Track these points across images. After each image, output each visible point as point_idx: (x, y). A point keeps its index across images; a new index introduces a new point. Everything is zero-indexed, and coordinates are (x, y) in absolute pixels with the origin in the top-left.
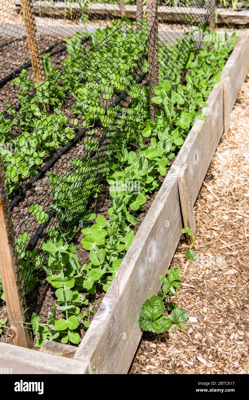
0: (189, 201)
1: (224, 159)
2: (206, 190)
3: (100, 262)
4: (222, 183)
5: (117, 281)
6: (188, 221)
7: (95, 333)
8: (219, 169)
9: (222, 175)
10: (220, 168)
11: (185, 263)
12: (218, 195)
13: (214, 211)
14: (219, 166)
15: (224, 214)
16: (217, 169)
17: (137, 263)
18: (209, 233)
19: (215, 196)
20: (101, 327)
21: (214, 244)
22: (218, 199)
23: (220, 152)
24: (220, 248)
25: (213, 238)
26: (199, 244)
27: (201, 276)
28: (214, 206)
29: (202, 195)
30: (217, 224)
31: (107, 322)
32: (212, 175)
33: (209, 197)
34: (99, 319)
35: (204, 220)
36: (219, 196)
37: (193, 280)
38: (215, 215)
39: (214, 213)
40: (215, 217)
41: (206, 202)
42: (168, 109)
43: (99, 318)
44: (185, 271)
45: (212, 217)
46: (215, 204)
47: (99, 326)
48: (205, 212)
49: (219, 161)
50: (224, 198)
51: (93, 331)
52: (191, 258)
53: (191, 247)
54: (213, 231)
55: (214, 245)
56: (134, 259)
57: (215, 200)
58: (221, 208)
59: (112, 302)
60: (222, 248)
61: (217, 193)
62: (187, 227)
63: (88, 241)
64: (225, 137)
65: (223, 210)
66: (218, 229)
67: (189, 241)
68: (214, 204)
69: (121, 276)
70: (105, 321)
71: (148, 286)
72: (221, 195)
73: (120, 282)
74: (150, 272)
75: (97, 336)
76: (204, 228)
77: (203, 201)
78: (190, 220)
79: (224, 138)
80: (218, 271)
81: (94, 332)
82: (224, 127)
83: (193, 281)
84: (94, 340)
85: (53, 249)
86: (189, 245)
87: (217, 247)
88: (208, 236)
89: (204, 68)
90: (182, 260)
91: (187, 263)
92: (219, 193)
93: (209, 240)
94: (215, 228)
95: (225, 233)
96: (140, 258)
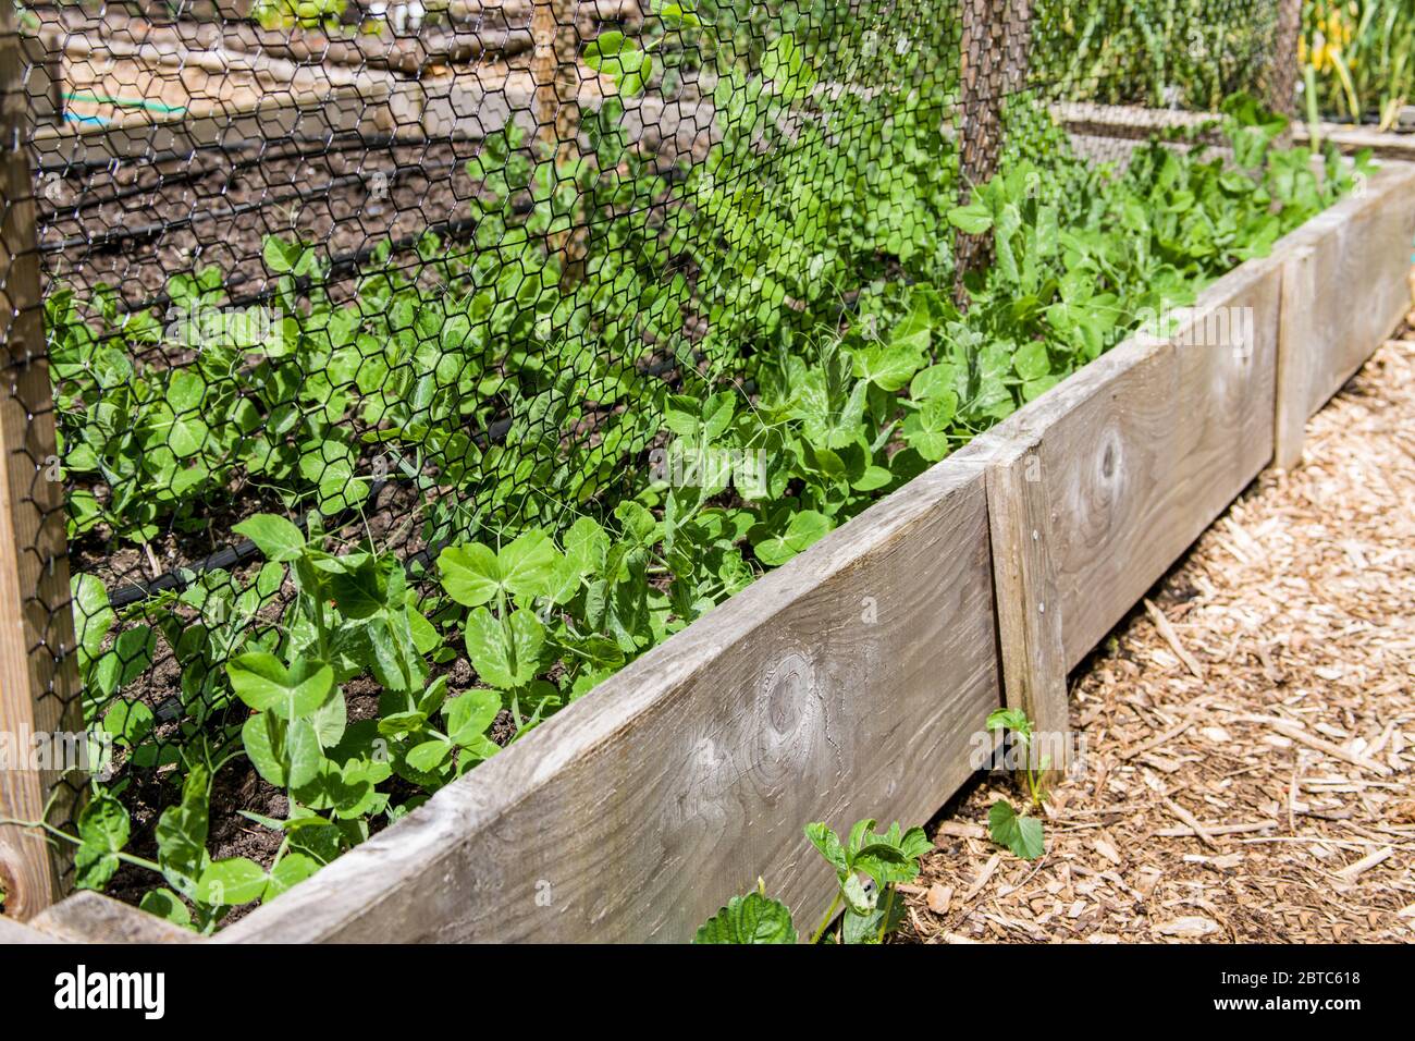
0: (1039, 599)
1: (1256, 546)
2: (1151, 632)
3: (514, 674)
4: (1230, 622)
5: (549, 737)
6: (1023, 683)
7: (327, 898)
8: (1227, 574)
9: (1236, 594)
10: (1232, 573)
11: (984, 860)
12: (1202, 656)
13: (1169, 707)
14: (1229, 564)
15: (1213, 722)
16: (1219, 573)
17: (678, 696)
18: (1125, 776)
19: (1188, 657)
20: (370, 880)
21: (1139, 816)
22: (1197, 668)
23: (1243, 523)
24: (1162, 832)
25: (1141, 796)
26: (1070, 804)
27: (1044, 918)
28: (1176, 691)
29: (1130, 647)
30: (1170, 750)
31: (408, 870)
32: (1190, 587)
33: (1161, 658)
34: (379, 854)
35: (1116, 731)
36: (1202, 662)
37: (1004, 928)
38: (1169, 720)
39: (1166, 713)
40: (1167, 727)
41: (1142, 672)
42: (1010, 256)
43: (383, 850)
44: (974, 889)
45: (1154, 724)
46: (1181, 686)
47: (366, 874)
48: (1129, 705)
49: (1230, 548)
50: (1223, 670)
51: (323, 889)
52: (1015, 845)
53: (1027, 806)
54: (1146, 770)
55: (1138, 820)
56: (665, 677)
57: (1185, 671)
58: (1204, 700)
59: (479, 802)
60: (1172, 832)
61: (1201, 650)
62: (1018, 710)
63: (474, 567)
64: (1276, 479)
65: (1211, 709)
66: (1168, 766)
67: (1024, 786)
68: (1172, 682)
69: (576, 722)
70: (405, 861)
71: (751, 867)
72: (1216, 659)
73: (559, 739)
74: (769, 803)
75: (329, 912)
76: (1109, 756)
77: (1130, 667)
78: (1036, 686)
79: (1272, 482)
80: (1128, 915)
81: (327, 893)
82: (1275, 441)
83: (1004, 934)
84: (306, 920)
85: (284, 541)
86: (1021, 799)
87: (1149, 828)
88: (1117, 785)
89: (1208, 202)
90: (975, 848)
91: (994, 860)
92: (1208, 650)
93: (1121, 798)
94: (1155, 761)
95: (1198, 788)
96: (701, 685)
